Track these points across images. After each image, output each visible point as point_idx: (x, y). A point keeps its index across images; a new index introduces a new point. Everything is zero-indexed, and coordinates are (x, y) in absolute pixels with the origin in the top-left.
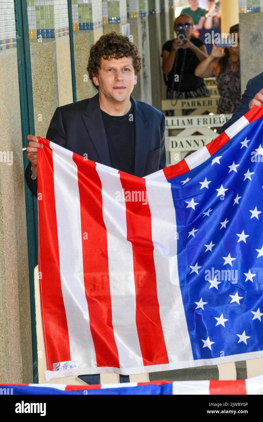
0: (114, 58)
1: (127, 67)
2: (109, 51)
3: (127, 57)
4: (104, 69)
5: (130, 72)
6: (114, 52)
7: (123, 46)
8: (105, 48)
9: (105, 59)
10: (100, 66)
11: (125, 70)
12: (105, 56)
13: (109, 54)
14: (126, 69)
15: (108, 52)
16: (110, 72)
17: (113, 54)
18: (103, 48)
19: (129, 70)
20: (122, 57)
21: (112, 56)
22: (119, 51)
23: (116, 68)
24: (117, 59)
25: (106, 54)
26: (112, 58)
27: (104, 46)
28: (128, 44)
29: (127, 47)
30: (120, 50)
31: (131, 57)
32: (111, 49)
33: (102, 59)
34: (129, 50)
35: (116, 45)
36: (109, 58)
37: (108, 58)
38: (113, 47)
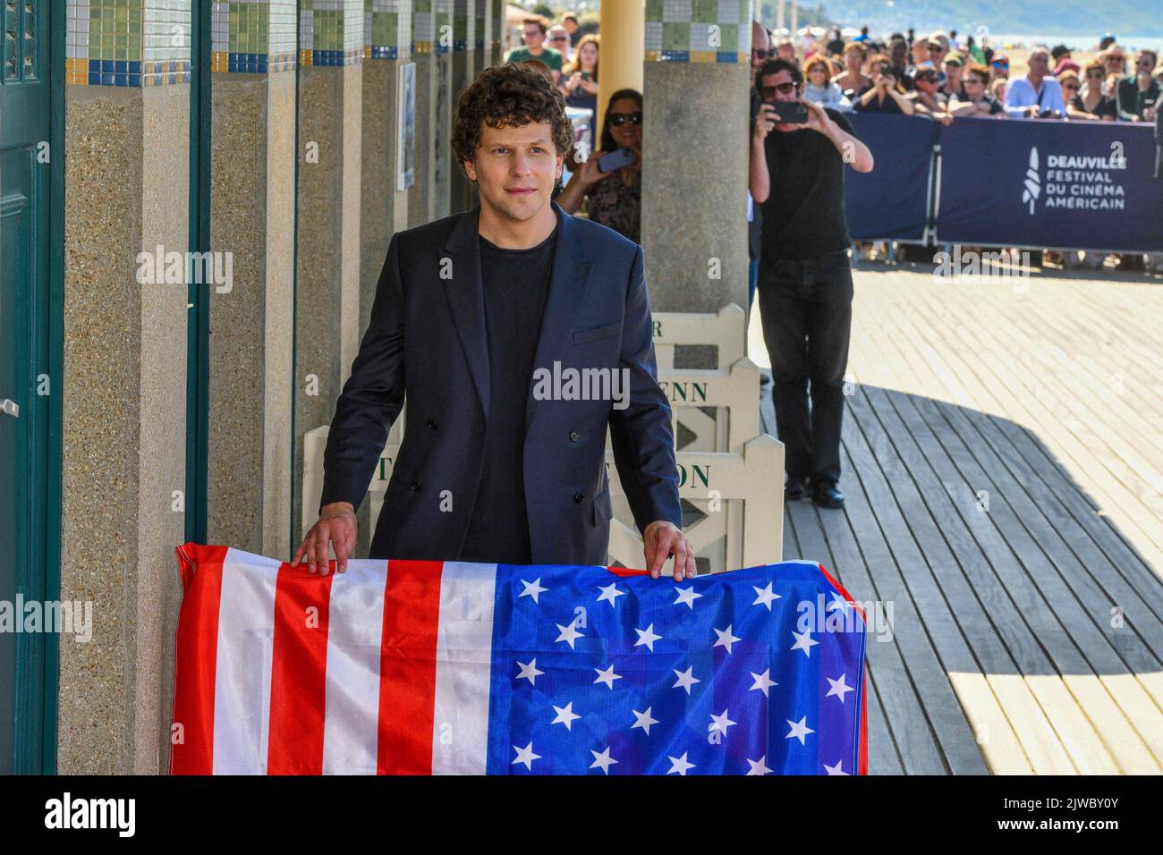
0: (510, 124)
1: (538, 146)
2: (498, 108)
3: (538, 121)
4: (488, 148)
5: (546, 156)
6: (508, 112)
7: (530, 99)
8: (490, 101)
9: (490, 125)
10: (478, 139)
11: (536, 152)
12: (490, 120)
13: (499, 115)
14: (537, 150)
15: (497, 110)
16: (501, 155)
17: (506, 116)
18: (485, 101)
19: (544, 151)
20: (527, 122)
21: (506, 120)
22: (522, 109)
23: (512, 147)
24: (516, 126)
25: (491, 115)
26: (505, 123)
27: (488, 96)
28: (540, 94)
29: (540, 101)
30: (523, 106)
31: (548, 121)
32: (503, 103)
33: (484, 124)
34: (544, 105)
35: (515, 95)
36: (499, 124)
37: (496, 123)
38: (509, 99)
